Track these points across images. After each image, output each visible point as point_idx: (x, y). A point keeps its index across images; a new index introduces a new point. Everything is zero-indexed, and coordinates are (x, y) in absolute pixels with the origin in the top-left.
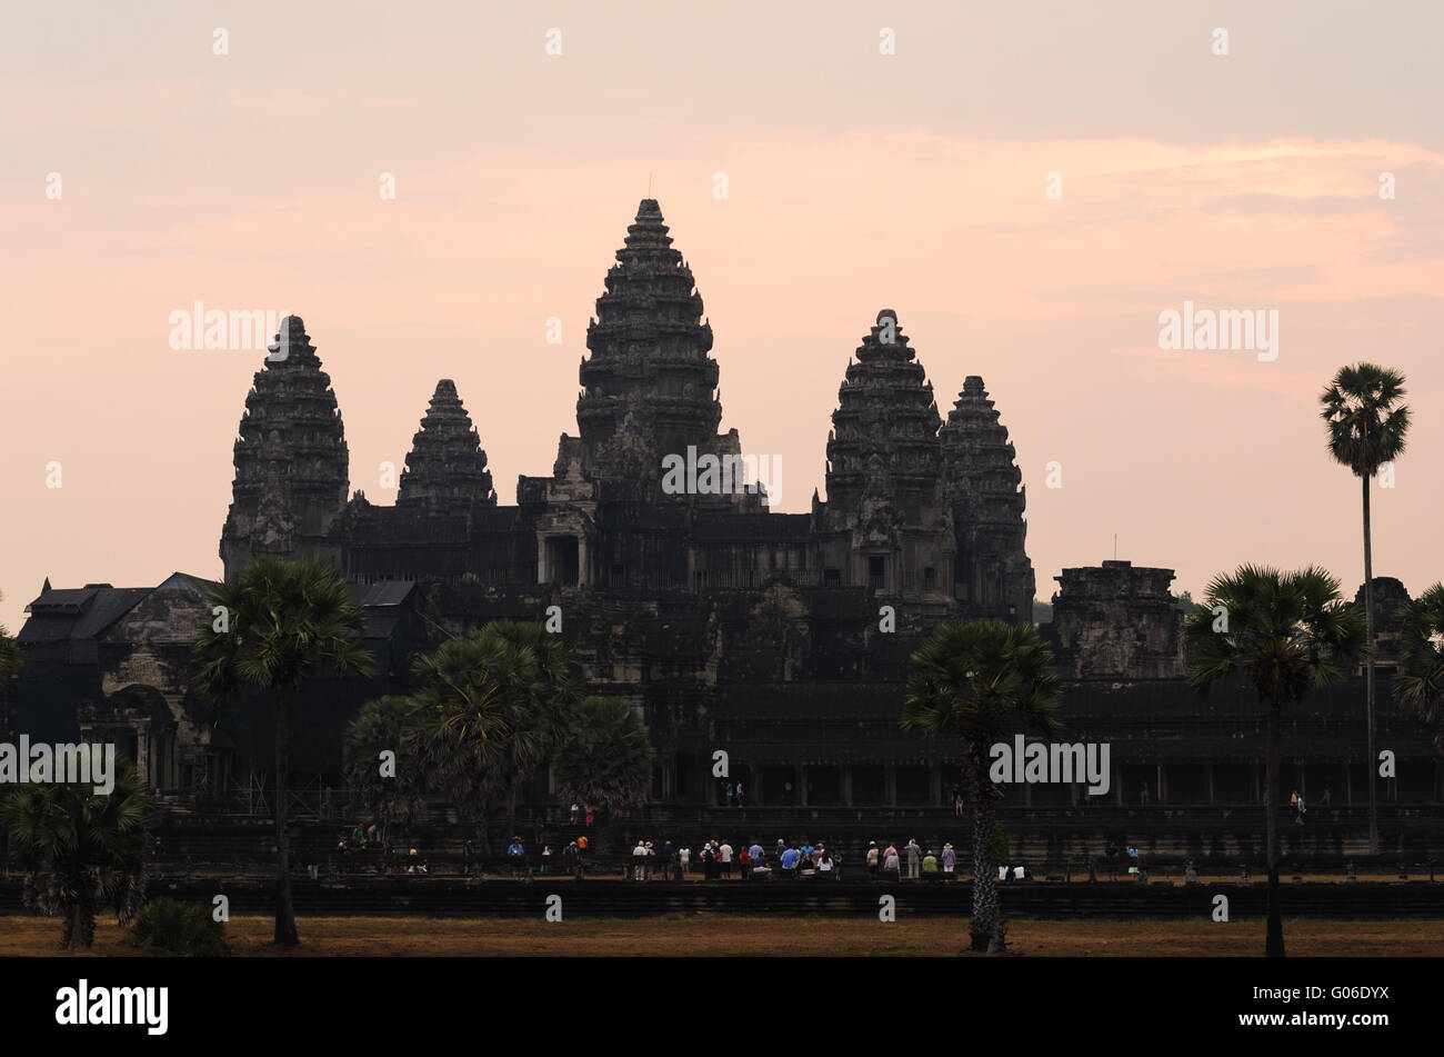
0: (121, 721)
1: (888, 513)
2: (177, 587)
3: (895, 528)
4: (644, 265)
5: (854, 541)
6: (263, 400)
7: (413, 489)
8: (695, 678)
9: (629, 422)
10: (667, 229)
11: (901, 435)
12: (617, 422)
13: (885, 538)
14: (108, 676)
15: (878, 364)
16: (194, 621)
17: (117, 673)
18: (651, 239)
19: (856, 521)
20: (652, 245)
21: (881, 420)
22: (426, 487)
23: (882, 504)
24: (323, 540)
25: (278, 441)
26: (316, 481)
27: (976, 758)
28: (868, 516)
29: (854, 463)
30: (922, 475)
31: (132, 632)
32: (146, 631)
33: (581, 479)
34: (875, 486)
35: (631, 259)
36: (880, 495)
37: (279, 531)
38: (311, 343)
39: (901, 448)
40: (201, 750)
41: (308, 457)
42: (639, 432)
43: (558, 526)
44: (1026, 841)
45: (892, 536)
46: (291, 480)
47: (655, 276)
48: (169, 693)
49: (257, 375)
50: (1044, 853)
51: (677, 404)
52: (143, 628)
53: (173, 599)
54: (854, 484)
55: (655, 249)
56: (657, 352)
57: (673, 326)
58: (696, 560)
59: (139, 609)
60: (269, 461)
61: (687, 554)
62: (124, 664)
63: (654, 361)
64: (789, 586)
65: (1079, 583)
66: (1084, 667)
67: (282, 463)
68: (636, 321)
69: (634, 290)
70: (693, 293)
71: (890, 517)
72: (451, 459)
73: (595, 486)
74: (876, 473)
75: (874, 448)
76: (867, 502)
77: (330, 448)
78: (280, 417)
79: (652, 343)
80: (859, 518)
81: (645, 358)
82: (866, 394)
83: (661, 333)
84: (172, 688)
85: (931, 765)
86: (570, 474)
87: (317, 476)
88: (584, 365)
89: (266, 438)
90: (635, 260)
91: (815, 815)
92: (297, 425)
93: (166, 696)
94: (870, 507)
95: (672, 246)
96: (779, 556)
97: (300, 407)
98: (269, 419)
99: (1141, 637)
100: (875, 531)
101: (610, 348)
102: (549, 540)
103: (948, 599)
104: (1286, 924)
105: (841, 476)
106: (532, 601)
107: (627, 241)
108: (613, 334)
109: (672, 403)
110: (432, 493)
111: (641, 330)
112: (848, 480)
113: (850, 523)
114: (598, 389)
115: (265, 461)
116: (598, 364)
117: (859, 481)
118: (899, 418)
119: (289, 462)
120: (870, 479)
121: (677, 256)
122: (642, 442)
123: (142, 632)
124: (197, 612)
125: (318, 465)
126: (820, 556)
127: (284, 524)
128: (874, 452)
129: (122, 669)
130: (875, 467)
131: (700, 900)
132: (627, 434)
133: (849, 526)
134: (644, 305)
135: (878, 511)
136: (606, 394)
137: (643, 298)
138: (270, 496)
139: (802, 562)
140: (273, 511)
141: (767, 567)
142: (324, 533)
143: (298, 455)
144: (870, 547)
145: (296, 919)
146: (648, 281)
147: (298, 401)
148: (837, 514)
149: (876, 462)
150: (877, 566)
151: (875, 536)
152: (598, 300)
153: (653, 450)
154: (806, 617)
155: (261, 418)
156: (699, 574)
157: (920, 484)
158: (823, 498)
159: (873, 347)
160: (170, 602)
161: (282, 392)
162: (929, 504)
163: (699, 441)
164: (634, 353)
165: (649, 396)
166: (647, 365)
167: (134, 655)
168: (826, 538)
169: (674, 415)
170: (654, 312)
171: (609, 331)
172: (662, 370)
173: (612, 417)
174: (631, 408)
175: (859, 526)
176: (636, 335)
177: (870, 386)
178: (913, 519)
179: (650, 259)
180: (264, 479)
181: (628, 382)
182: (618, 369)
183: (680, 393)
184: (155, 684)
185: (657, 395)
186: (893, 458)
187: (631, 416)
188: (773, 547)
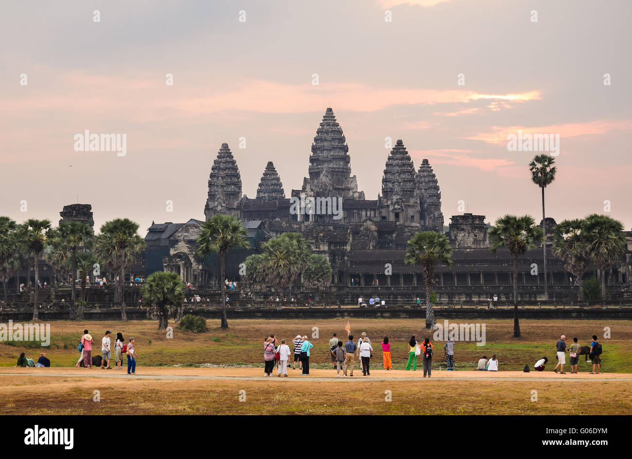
0: (176, 263)
2: (192, 223)
3: (402, 204)
4: (328, 127)
5: (390, 208)
6: (217, 168)
7: (261, 193)
8: (344, 248)
9: (324, 174)
10: (334, 117)
11: (404, 177)
12: (320, 174)
13: (399, 207)
14: (171, 249)
15: (397, 156)
16: (197, 233)
17: (174, 248)
18: (330, 120)
19: (391, 202)
21: (398, 172)
22: (264, 193)
23: (398, 197)
24: (235, 209)
25: (221, 180)
26: (232, 192)
27: (427, 272)
28: (394, 200)
29: (390, 185)
30: (410, 188)
31: (179, 236)
32: (183, 236)
33: (310, 190)
34: (396, 192)
35: (324, 126)
36: (398, 194)
37: (222, 206)
38: (230, 151)
39: (404, 181)
40: (199, 271)
41: (230, 184)
42: (327, 176)
44: (442, 296)
45: (402, 207)
46: (225, 191)
47: (331, 131)
49: (215, 161)
50: (447, 299)
51: (338, 168)
53: (190, 227)
54: (390, 191)
55: (331, 123)
56: (332, 153)
57: (337, 145)
59: (181, 229)
62: (176, 246)
63: (331, 156)
64: (371, 221)
65: (457, 220)
66: (459, 245)
67: (222, 186)
68: (326, 144)
69: (325, 135)
70: (342, 136)
71: (401, 201)
72: (272, 185)
73: (314, 192)
74: (397, 188)
77: (236, 182)
78: (222, 173)
79: (331, 150)
81: (328, 155)
82: (393, 165)
83: (333, 147)
84: (190, 253)
85: (413, 273)
86: (307, 189)
87: (233, 190)
88: (311, 157)
89: (218, 179)
91: (379, 289)
92: (227, 175)
93: (189, 255)
94: (395, 198)
95: (336, 122)
96: (368, 213)
97: (227, 170)
98: (218, 174)
99: (476, 236)
101: (318, 152)
103: (418, 225)
104: (520, 321)
105: (386, 189)
106: (296, 226)
107: (323, 120)
109: (337, 168)
110: (266, 195)
112: (389, 190)
113: (389, 203)
114: (315, 164)
115: (217, 186)
116: (314, 157)
117: (392, 190)
118: (404, 172)
119: (225, 186)
120: (395, 190)
121: (338, 125)
124: (198, 230)
125: (233, 187)
126: (380, 213)
127: (223, 204)
128: (396, 182)
131: (346, 314)
132: (324, 177)
133: (389, 204)
134: (328, 139)
135: (397, 199)
136: (317, 165)
137: (328, 137)
138: (219, 196)
139: (375, 214)
140: (220, 200)
141: (365, 216)
142: (235, 207)
143: (227, 184)
144: (395, 210)
145: (228, 320)
146: (329, 132)
147: (227, 168)
148: (385, 200)
149: (397, 185)
150: (397, 216)
151: (396, 206)
152: (315, 138)
154: (376, 230)
155: (216, 173)
156: (345, 218)
157: (410, 191)
158: (381, 195)
159: (396, 151)
161: (222, 166)
162: (412, 197)
163: (344, 179)
164: (325, 153)
165: (330, 166)
166: (329, 157)
167: (179, 243)
168: (382, 207)
169: (337, 172)
170: (331, 141)
171: (318, 147)
172: (334, 158)
173: (319, 172)
174: (325, 169)
175: (392, 203)
176: (326, 148)
177: (395, 162)
178: (409, 202)
179: (330, 126)
180: (217, 191)
181: (324, 161)
182: (321, 158)
183: (339, 165)
184: (185, 252)
185: (332, 166)
186: (402, 184)
187: (325, 172)
188: (367, 210)
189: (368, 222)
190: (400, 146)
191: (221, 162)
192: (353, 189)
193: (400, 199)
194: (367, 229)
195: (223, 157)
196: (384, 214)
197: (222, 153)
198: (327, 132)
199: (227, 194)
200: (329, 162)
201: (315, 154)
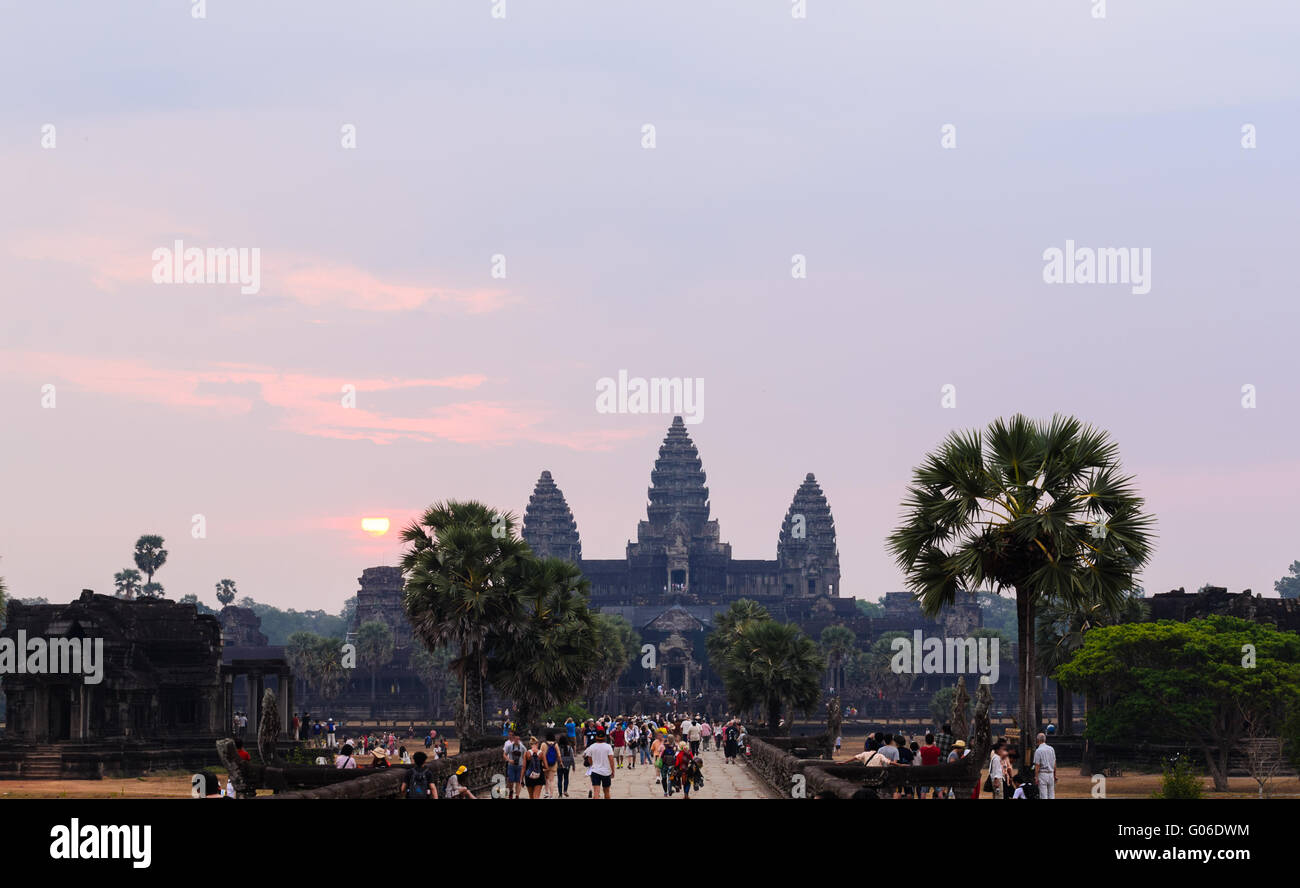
2: (677, 608)
3: (820, 567)
4: (680, 446)
5: (803, 573)
9: (678, 516)
10: (686, 429)
11: (821, 527)
12: (671, 516)
13: (816, 571)
15: (810, 497)
16: (684, 621)
17: (665, 643)
18: (681, 434)
19: (803, 565)
20: (681, 437)
21: (813, 521)
23: (814, 557)
25: (547, 526)
26: (562, 544)
28: (809, 562)
30: (830, 544)
32: (665, 626)
33: (682, 545)
34: (812, 549)
35: (672, 443)
36: (814, 553)
38: (554, 483)
41: (558, 533)
42: (682, 520)
43: (677, 566)
45: (820, 571)
46: (552, 544)
47: (685, 451)
48: (686, 650)
49: (531, 497)
51: (697, 508)
52: (663, 624)
53: (676, 613)
54: (801, 549)
55: (684, 439)
56: (688, 485)
57: (694, 473)
58: (730, 580)
59: (662, 617)
60: (542, 536)
61: (726, 577)
62: (668, 639)
63: (687, 489)
67: (549, 537)
68: (678, 471)
70: (698, 457)
71: (818, 563)
73: (688, 548)
74: (812, 544)
75: (810, 533)
76: (808, 556)
77: (567, 530)
78: (548, 517)
79: (685, 481)
80: (805, 563)
81: (683, 488)
82: (805, 510)
83: (690, 477)
84: (688, 648)
88: (650, 490)
89: (541, 525)
92: (554, 520)
93: (685, 652)
94: (809, 559)
95: (688, 437)
96: (766, 579)
97: (554, 511)
98: (542, 517)
100: (812, 569)
101: (665, 482)
102: (673, 572)
105: (795, 545)
107: (668, 434)
109: (695, 508)
111: (680, 475)
112: (798, 546)
113: (801, 565)
114: (661, 501)
115: (540, 536)
116: (659, 490)
117: (804, 547)
118: (820, 520)
119: (551, 536)
120: (809, 547)
121: (690, 441)
122: (684, 525)
124: (685, 618)
125: (564, 537)
126: (784, 579)
128: (810, 535)
132: (677, 521)
135: (813, 560)
136: (664, 503)
137: (678, 460)
138: (543, 551)
139: (776, 580)
141: (761, 583)
143: (555, 533)
144: (810, 576)
147: (553, 508)
148: (791, 561)
149: (812, 539)
150: (812, 584)
151: (812, 571)
152: (656, 461)
153: (689, 528)
154: (834, 611)
155: (537, 516)
157: (828, 549)
159: (806, 489)
160: (674, 614)
161: (546, 505)
162: (831, 557)
163: (703, 523)
164: (678, 486)
165: (684, 504)
166: (684, 491)
167: (672, 636)
168: (787, 571)
169: (695, 513)
170: (684, 467)
171: (665, 475)
172: (690, 493)
173: (668, 513)
174: (677, 509)
175: (805, 566)
176: (679, 477)
177: (807, 506)
178: (826, 563)
179: (682, 443)
180: (540, 544)
181: (675, 498)
182: (670, 492)
183: (697, 503)
184: (680, 647)
185: (688, 504)
186: (819, 538)
187: (678, 513)
188: (763, 575)
189: (822, 599)
190: (812, 481)
191: (543, 500)
192: (715, 539)
193: (817, 560)
194: (825, 609)
195: (546, 493)
196: (789, 582)
197: (544, 485)
198: (678, 453)
199: (554, 549)
200: (684, 498)
201: (659, 486)
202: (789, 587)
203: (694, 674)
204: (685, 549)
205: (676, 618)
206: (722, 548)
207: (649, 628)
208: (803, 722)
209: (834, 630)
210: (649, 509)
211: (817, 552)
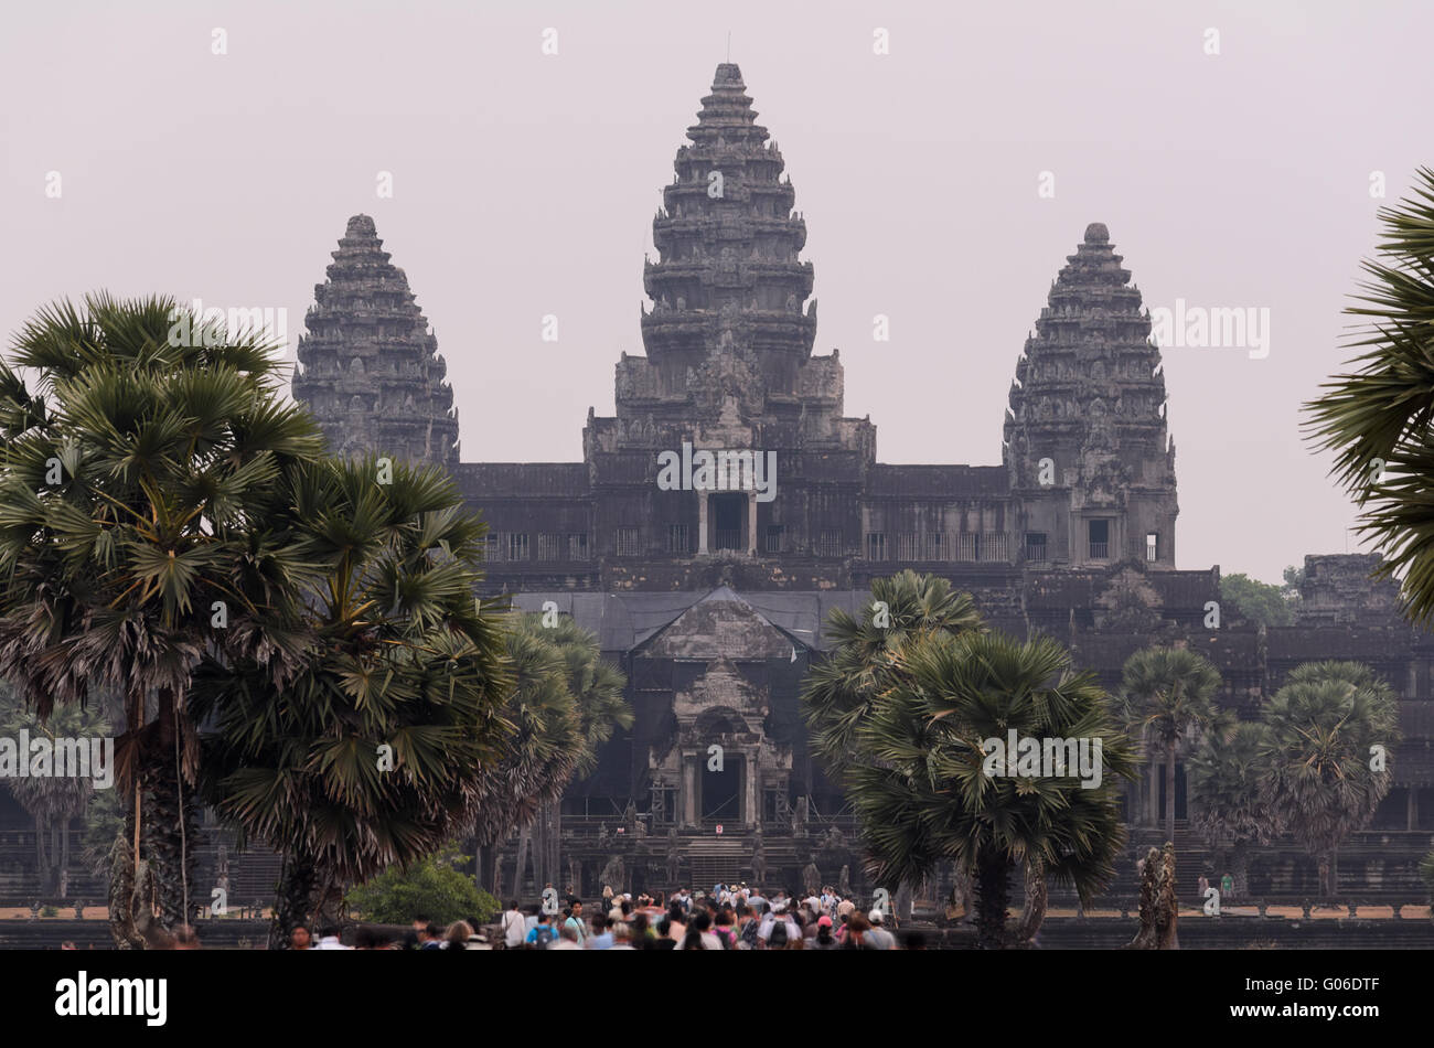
0: (729, 747)
1: (1114, 468)
2: (723, 598)
3: (1123, 486)
4: (732, 147)
5: (1074, 502)
6: (337, 320)
9: (727, 342)
10: (750, 101)
11: (1125, 375)
12: (708, 344)
13: (1112, 498)
14: (680, 696)
15: (1095, 290)
16: (743, 635)
17: (691, 694)
18: (736, 114)
19: (1075, 479)
20: (738, 122)
21: (1103, 358)
23: (1107, 458)
25: (362, 371)
26: (405, 421)
28: (1090, 472)
29: (1071, 408)
30: (1149, 423)
31: (673, 647)
32: (689, 646)
33: (739, 422)
34: (1099, 436)
35: (711, 139)
36: (1105, 447)
38: (384, 249)
39: (1126, 392)
41: (395, 389)
42: (740, 355)
45: (1120, 496)
46: (378, 418)
47: (747, 161)
48: (750, 714)
49: (318, 288)
51: (779, 320)
52: (687, 642)
53: (720, 612)
54: (1069, 434)
55: (744, 128)
56: (756, 256)
57: (772, 224)
58: (871, 521)
59: (682, 622)
60: (352, 395)
61: (861, 514)
62: (698, 684)
63: (752, 268)
67: (368, 399)
68: (729, 217)
70: (783, 179)
71: (1116, 473)
73: (755, 430)
74: (1099, 421)
75: (1095, 391)
76: (1089, 456)
77: (418, 380)
78: (365, 343)
79: (749, 245)
80: (1079, 474)
81: (741, 264)
82: (1082, 327)
83: (759, 233)
84: (753, 710)
86: (725, 416)
87: (408, 414)
88: (650, 270)
89: (345, 367)
90: (721, 140)
92: (382, 352)
93: (746, 718)
94: (1092, 461)
95: (756, 122)
96: (972, 517)
97: (381, 329)
98: (348, 345)
100: (1100, 490)
101: (695, 250)
102: (711, 497)
105: (1052, 424)
107: (700, 115)
108: (697, 232)
109: (774, 319)
111: (735, 228)
112: (1062, 427)
113: (1069, 480)
114: (680, 301)
115: (345, 396)
117: (1077, 430)
118: (1122, 355)
119: (375, 397)
120: (1091, 428)
121: (762, 134)
122: (744, 368)
123: (685, 646)
124: (746, 626)
125: (409, 401)
126: (1022, 517)
128: (1096, 396)
129: (696, 689)
130: (1098, 414)
132: (725, 357)
133: (1067, 483)
134: (736, 197)
135: (1103, 466)
136: (689, 306)
137: (736, 189)
138: (354, 438)
139: (999, 522)
141: (958, 529)
143: (385, 388)
144: (1094, 509)
147: (381, 321)
148: (1040, 467)
149: (1098, 407)
150: (1099, 531)
151: (1099, 496)
152: (668, 188)
153: (757, 377)
154: (1159, 608)
155: (338, 343)
157: (1146, 433)
159: (1085, 269)
160: (716, 615)
161: (362, 311)
162: (1151, 458)
163: (796, 364)
164: (727, 259)
165: (746, 310)
166: (745, 273)
167: (710, 675)
168: (1030, 495)
169: (773, 335)
170: (747, 206)
171: (692, 228)
172: (762, 278)
173: (700, 335)
174: (726, 324)
175: (1079, 483)
176: (729, 234)
177: (1088, 317)
178: (1138, 475)
179: (740, 139)
180: (345, 418)
181: (720, 292)
182: (706, 277)
183: (781, 307)
184: (733, 705)
185: (755, 308)
186: (1119, 403)
187: (729, 335)
188: (964, 506)
189: (1131, 576)
190: (1102, 247)
191: (352, 297)
192: (832, 407)
193: (1114, 465)
194: (1132, 601)
195: (361, 276)
196: (1035, 525)
197: (354, 256)
198: (729, 168)
199: (385, 432)
200: (744, 291)
201: (676, 257)
202: (1036, 539)
203: (769, 782)
204: (748, 432)
205: (721, 626)
206: (848, 432)
207: (647, 654)
208: (1072, 914)
209: (1161, 660)
210: (648, 322)
211: (1115, 443)
